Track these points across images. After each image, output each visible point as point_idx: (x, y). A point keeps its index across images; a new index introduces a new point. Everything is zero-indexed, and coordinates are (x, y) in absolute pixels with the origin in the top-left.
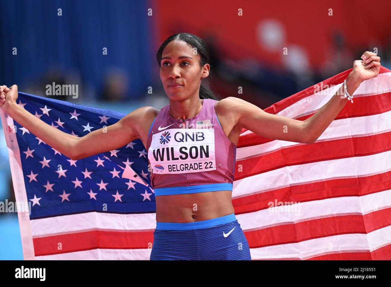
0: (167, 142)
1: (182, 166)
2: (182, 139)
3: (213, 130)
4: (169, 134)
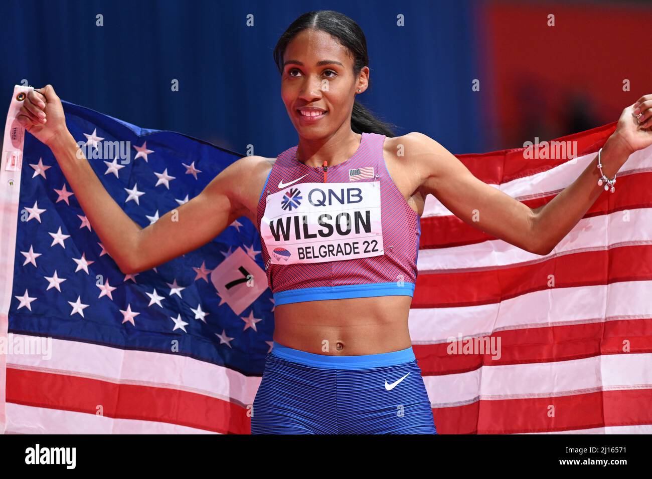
0: (296, 207)
2: (322, 200)
3: (377, 184)
4: (299, 192)
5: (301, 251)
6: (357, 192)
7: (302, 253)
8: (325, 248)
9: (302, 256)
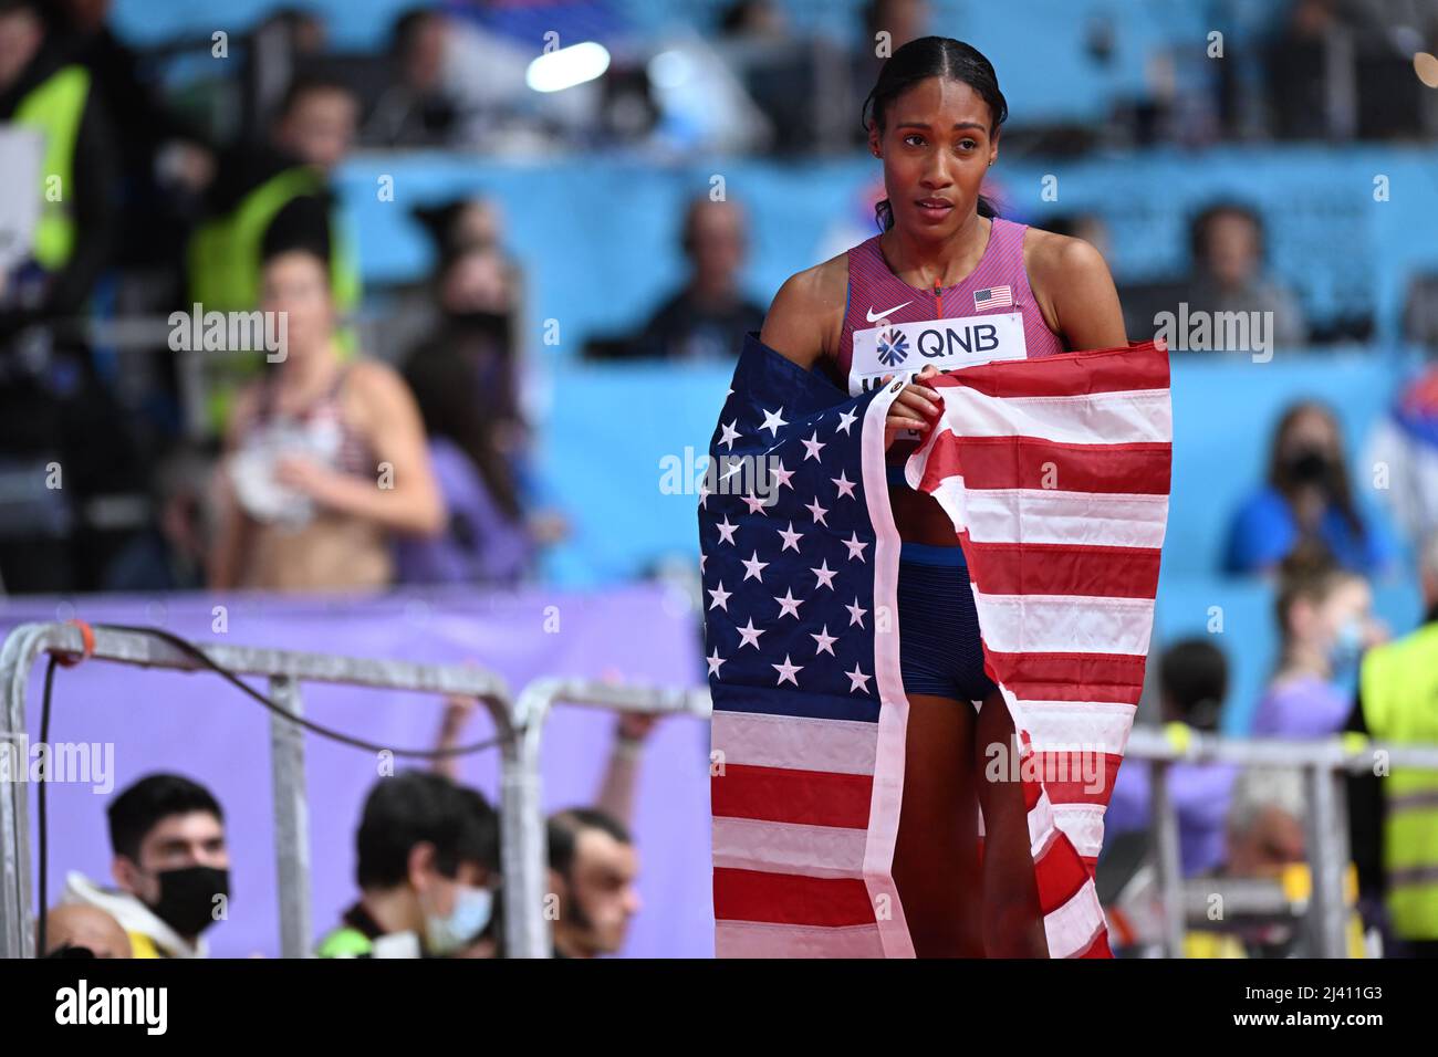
0: (901, 361)
3: (1018, 316)
4: (904, 337)
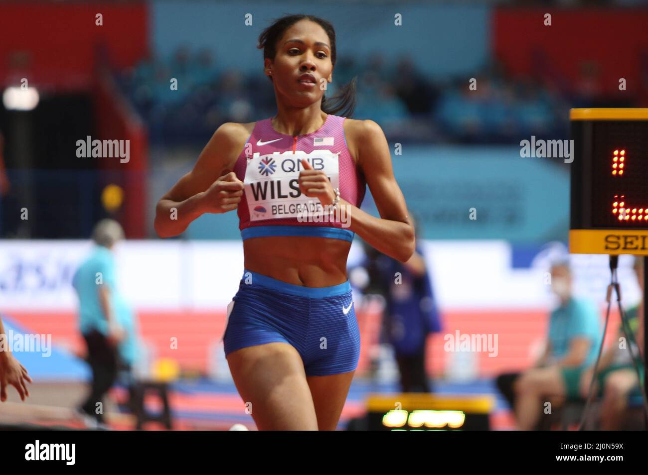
1: (292, 207)
2: (292, 167)
5: (274, 208)
6: (320, 161)
7: (276, 210)
8: (294, 206)
9: (275, 212)
